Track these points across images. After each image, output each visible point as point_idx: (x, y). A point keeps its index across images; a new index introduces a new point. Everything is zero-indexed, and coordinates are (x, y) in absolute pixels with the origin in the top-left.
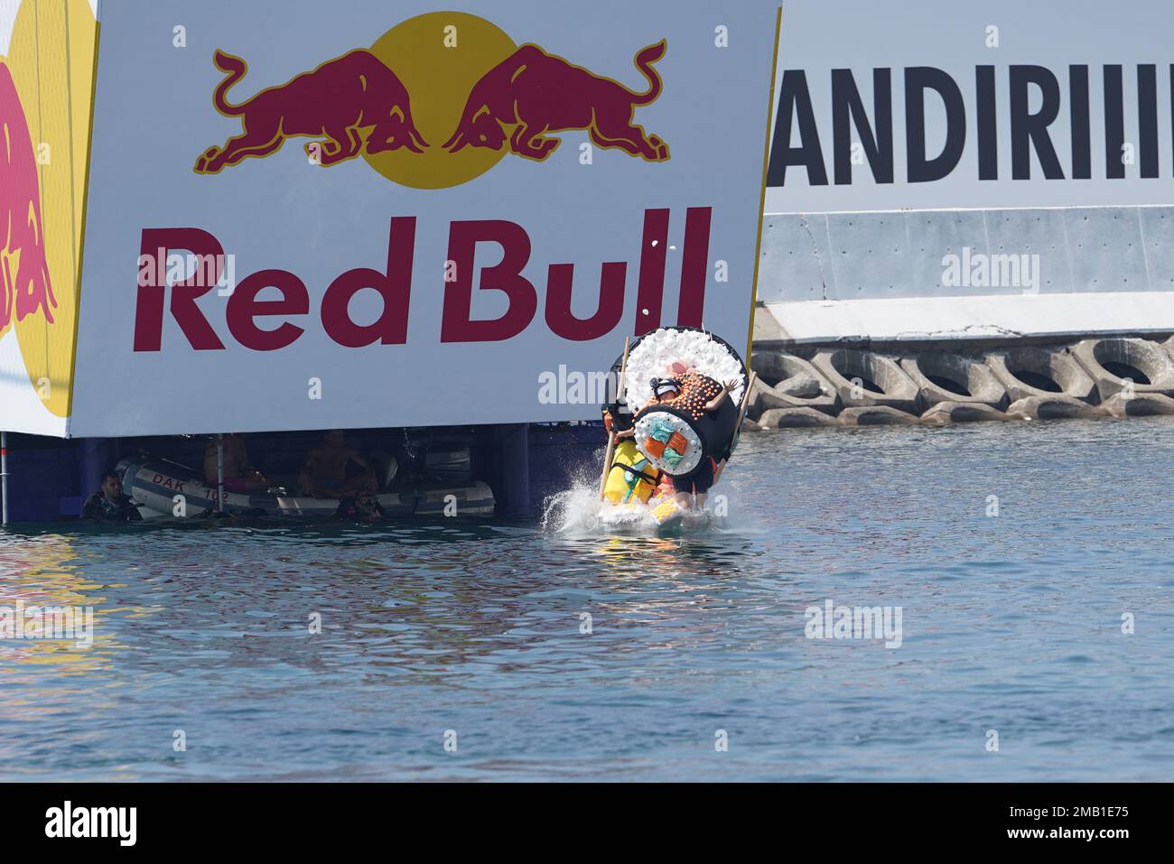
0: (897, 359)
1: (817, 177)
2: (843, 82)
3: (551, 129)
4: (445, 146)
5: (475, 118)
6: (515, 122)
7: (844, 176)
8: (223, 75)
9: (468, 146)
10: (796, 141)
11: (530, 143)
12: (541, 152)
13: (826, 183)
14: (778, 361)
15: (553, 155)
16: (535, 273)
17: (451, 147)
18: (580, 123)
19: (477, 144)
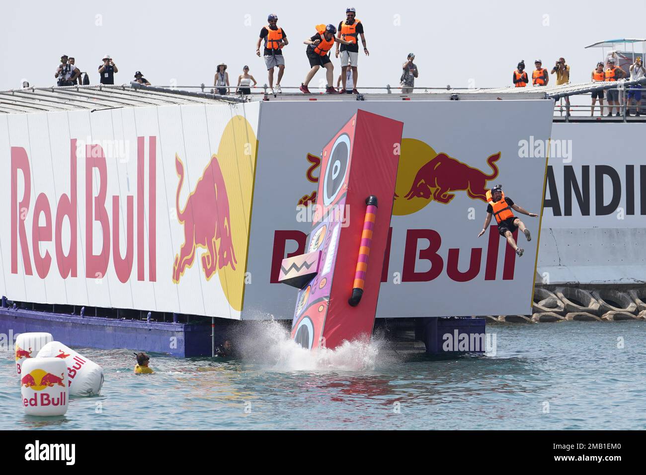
0: (590, 292)
1: (557, 213)
2: (569, 171)
3: (451, 190)
4: (405, 197)
5: (419, 184)
6: (436, 187)
7: (568, 212)
8: (312, 164)
9: (415, 197)
10: (548, 197)
11: (442, 196)
12: (446, 200)
13: (561, 215)
14: (539, 291)
15: (451, 201)
16: (443, 253)
17: (408, 197)
18: (463, 188)
19: (419, 196)
